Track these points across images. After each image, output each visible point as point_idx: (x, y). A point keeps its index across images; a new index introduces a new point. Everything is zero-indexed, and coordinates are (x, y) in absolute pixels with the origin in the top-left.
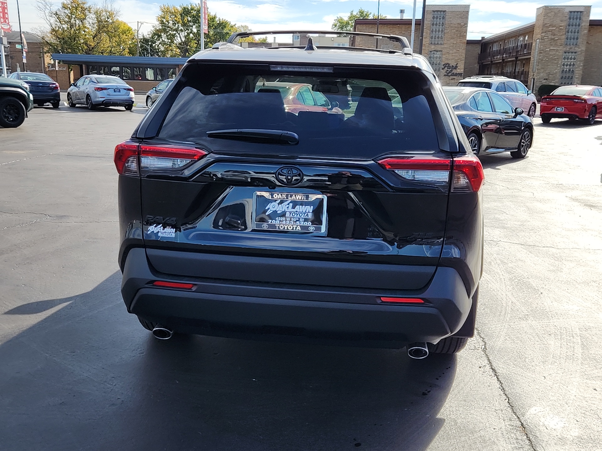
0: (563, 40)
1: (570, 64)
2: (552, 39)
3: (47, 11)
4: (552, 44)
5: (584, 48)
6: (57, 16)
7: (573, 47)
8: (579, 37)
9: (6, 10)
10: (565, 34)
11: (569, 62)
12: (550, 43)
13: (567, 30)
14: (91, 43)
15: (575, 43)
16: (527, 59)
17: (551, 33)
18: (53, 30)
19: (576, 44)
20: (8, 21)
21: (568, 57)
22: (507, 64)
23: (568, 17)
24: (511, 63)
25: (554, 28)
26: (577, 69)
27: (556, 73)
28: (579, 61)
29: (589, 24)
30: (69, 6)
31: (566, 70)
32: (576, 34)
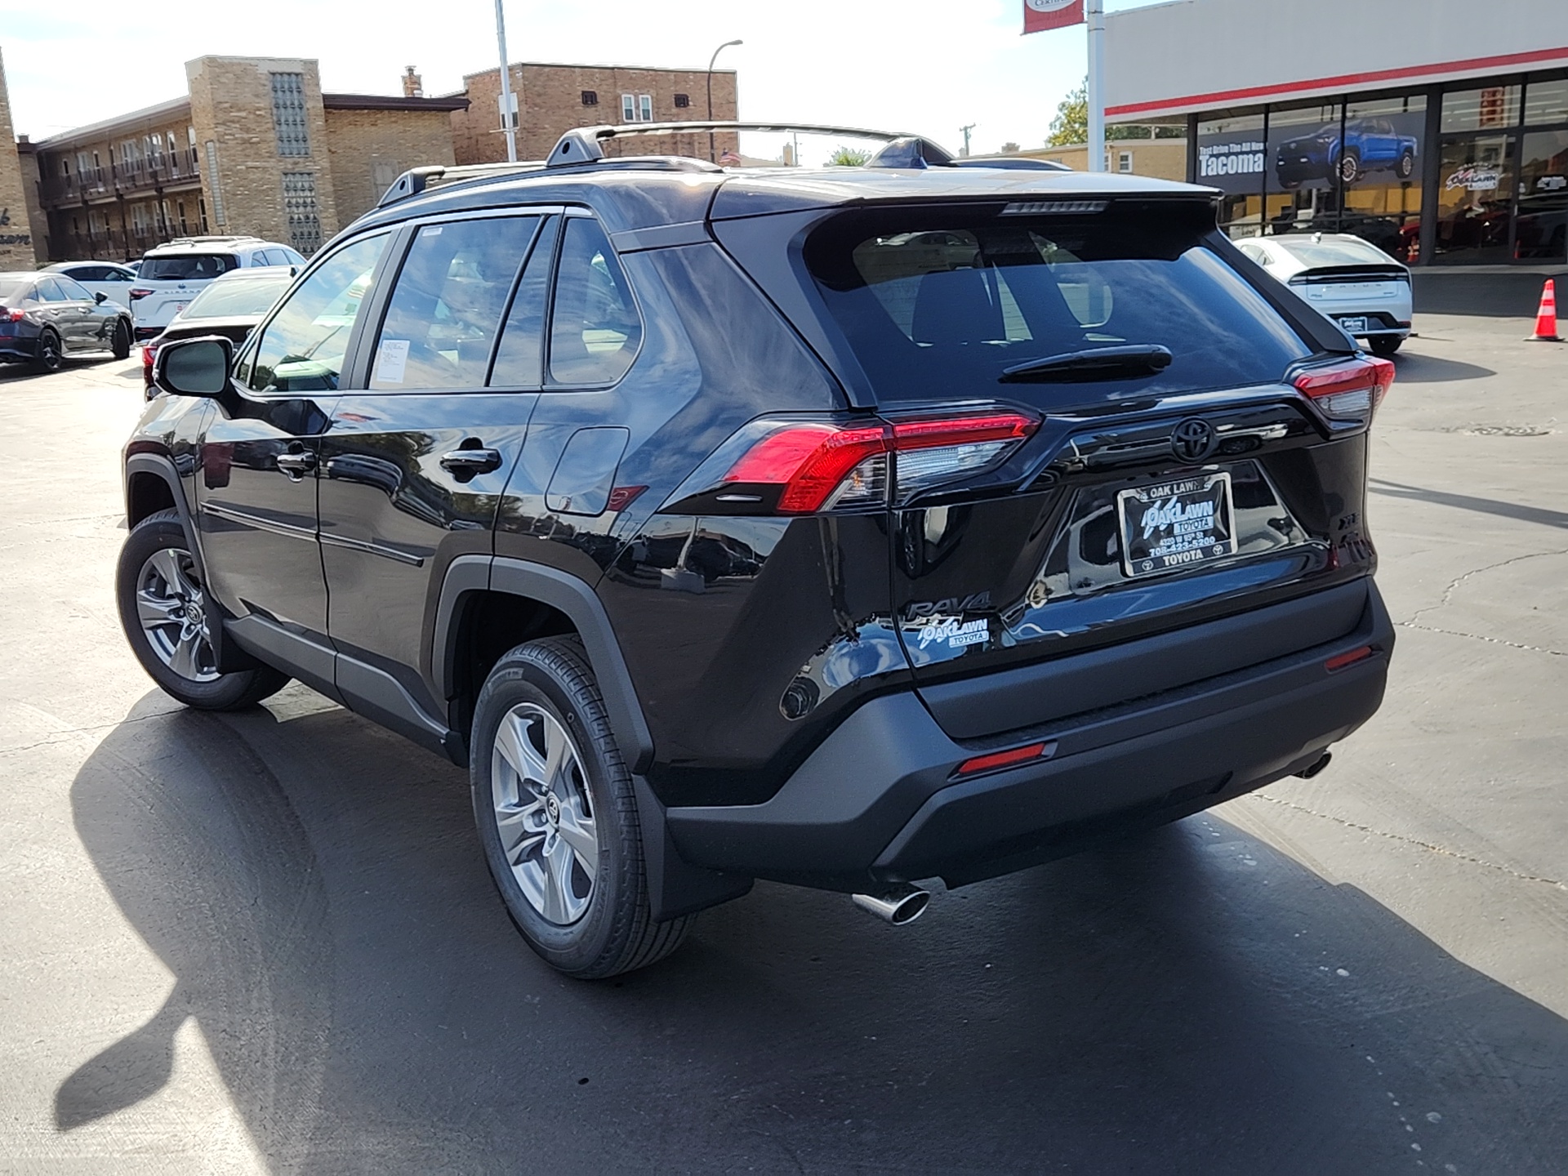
0: (272, 144)
1: (305, 202)
2: (245, 141)
4: (247, 152)
5: (325, 164)
7: (301, 160)
8: (308, 137)
10: (274, 129)
11: (300, 197)
12: (243, 150)
13: (275, 118)
15: (303, 151)
16: (195, 190)
17: (238, 126)
19: (306, 154)
21: (295, 187)
22: (132, 206)
23: (269, 87)
24: (142, 205)
25: (243, 114)
26: (324, 215)
27: (277, 226)
28: (323, 195)
29: (322, 105)
31: (299, 219)
32: (300, 128)
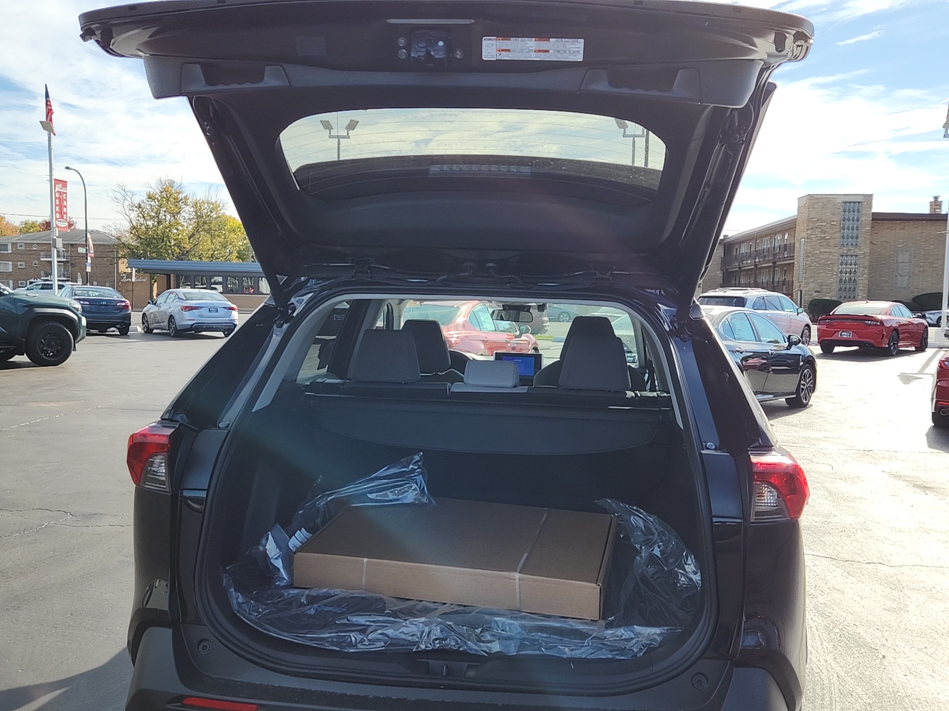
0: (838, 240)
1: (850, 271)
2: (822, 238)
3: (126, 203)
4: (822, 244)
5: (867, 250)
6: (140, 209)
7: (853, 248)
8: (859, 236)
9: (65, 202)
10: (840, 231)
11: (848, 268)
12: (820, 243)
13: (842, 226)
14: (185, 246)
15: (854, 244)
16: (789, 264)
17: (820, 230)
18: (134, 228)
19: (856, 245)
20: (66, 216)
21: (847, 262)
22: (762, 271)
23: (841, 210)
24: (767, 270)
25: (824, 224)
26: (861, 278)
27: (831, 283)
28: (862, 267)
29: (871, 218)
30: (157, 196)
31: (845, 280)
32: (855, 231)
